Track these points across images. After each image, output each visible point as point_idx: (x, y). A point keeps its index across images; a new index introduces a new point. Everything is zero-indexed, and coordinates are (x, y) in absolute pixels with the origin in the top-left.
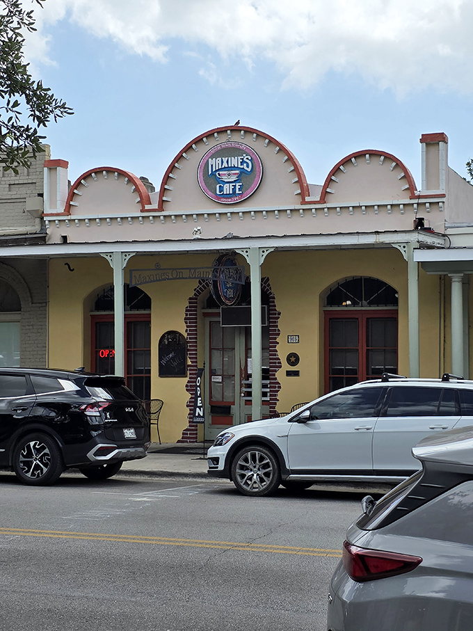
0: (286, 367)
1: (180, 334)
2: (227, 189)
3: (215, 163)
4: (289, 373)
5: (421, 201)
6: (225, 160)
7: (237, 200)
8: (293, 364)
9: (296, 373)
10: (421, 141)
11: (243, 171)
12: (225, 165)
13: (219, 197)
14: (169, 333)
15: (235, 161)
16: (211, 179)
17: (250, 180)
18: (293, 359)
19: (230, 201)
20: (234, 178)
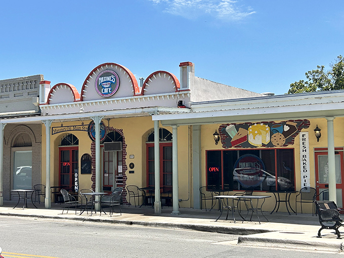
0: (129, 169)
1: (89, 155)
2: (106, 91)
3: (102, 80)
4: (130, 172)
5: (180, 93)
6: (105, 78)
7: (109, 95)
8: (132, 168)
9: (133, 172)
10: (180, 66)
11: (112, 83)
12: (105, 80)
13: (103, 94)
14: (85, 155)
15: (109, 79)
16: (100, 87)
17: (115, 86)
18: (132, 166)
19: (107, 96)
20: (108, 86)
